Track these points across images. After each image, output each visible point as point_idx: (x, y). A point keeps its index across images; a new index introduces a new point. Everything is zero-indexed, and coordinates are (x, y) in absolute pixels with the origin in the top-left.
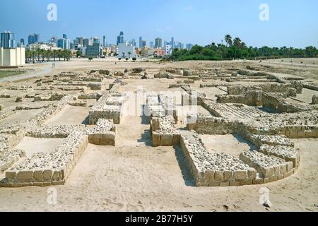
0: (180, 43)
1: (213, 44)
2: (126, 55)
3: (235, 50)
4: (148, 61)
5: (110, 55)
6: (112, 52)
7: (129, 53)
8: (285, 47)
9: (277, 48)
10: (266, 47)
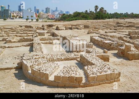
0: (61, 11)
1: (87, 11)
2: (30, 17)
3: (100, 15)
4: (46, 21)
5: (16, 18)
6: (17, 16)
7: (32, 16)
8: (127, 13)
9: (122, 14)
10: (116, 13)
